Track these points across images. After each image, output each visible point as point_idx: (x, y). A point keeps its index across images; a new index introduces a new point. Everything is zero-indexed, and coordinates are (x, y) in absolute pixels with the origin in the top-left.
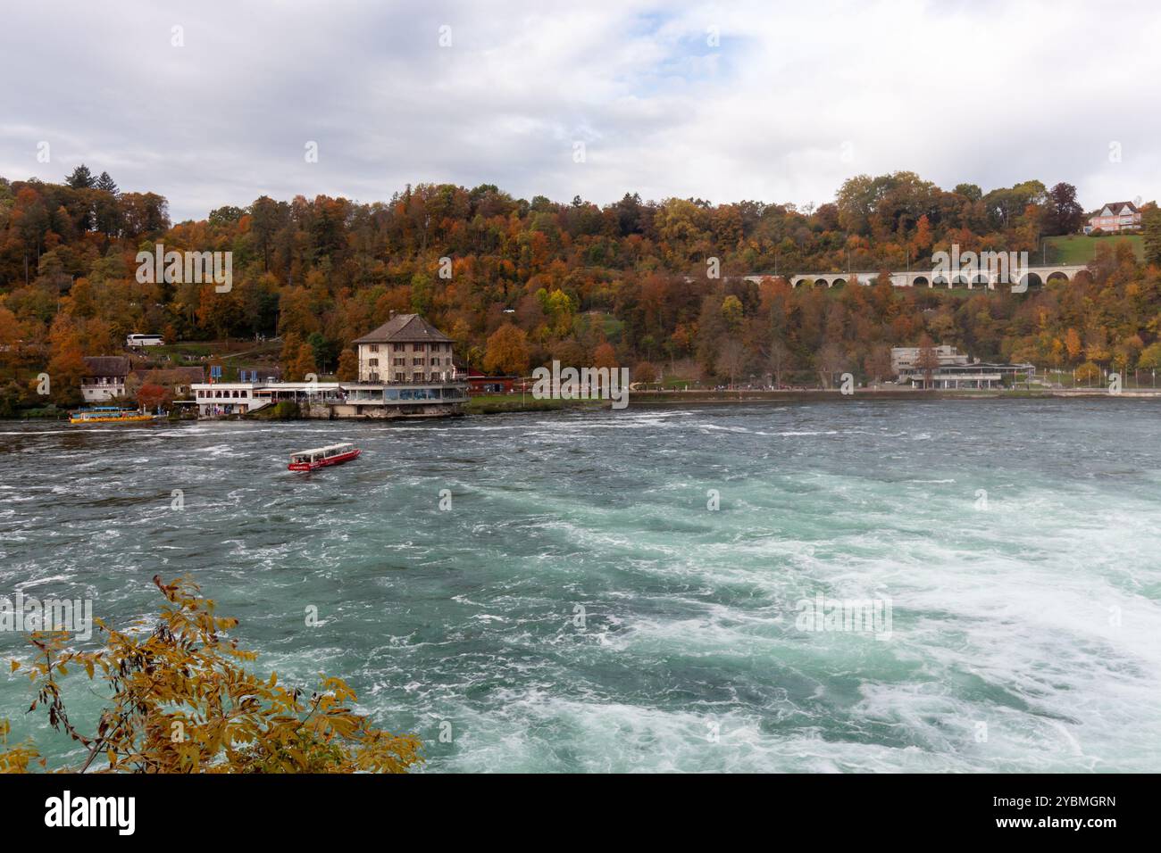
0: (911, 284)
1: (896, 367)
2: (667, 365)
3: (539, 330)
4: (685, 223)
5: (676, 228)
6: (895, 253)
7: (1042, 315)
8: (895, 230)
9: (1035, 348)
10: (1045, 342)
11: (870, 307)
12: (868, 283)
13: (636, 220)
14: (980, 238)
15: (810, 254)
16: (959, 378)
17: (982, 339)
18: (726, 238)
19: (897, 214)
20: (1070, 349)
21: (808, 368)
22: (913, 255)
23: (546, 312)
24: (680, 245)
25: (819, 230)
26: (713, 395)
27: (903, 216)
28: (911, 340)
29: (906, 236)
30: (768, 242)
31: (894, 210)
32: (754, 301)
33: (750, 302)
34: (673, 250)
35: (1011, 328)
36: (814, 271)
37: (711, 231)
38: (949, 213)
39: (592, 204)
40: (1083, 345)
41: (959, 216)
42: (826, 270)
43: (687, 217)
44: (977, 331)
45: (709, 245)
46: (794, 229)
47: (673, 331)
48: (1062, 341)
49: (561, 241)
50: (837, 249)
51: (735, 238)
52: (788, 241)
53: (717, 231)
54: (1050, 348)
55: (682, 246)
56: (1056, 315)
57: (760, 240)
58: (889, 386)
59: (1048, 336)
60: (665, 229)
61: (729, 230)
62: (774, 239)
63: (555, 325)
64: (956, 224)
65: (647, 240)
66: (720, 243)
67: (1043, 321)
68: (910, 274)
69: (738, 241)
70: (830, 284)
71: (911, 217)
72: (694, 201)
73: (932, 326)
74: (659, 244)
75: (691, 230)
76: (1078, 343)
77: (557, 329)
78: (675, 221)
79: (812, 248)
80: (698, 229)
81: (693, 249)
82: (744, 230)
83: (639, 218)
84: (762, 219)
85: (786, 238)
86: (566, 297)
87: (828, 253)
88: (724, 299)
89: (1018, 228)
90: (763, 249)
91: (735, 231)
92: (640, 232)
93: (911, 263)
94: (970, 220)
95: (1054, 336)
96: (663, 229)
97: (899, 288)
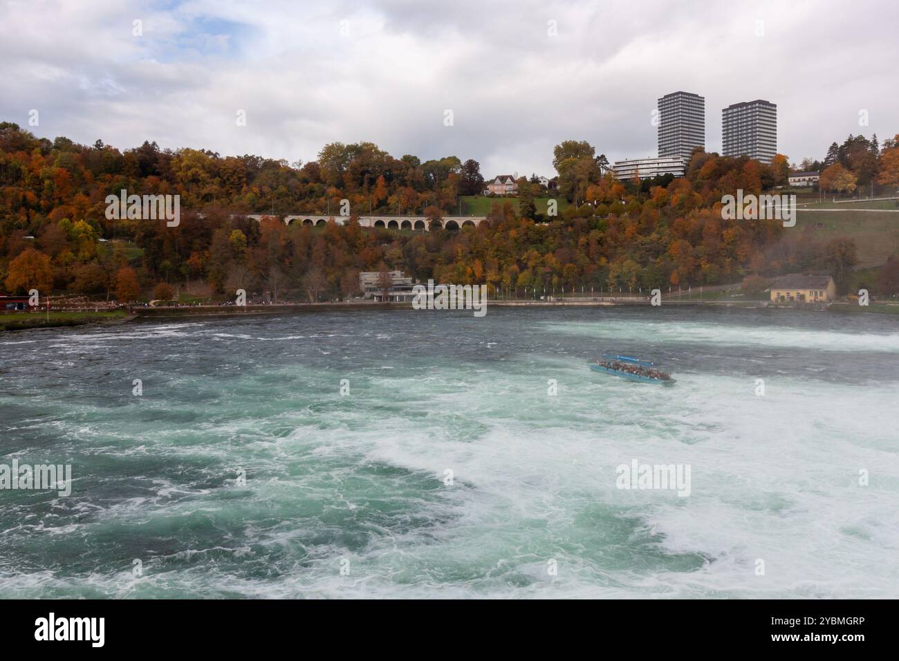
0: (373, 225)
1: (363, 286)
2: (183, 286)
3: (62, 255)
4: (198, 169)
5: (190, 173)
6: (361, 202)
7: (459, 250)
8: (361, 184)
9: (455, 273)
10: (461, 269)
11: (344, 242)
12: (343, 224)
13: (155, 164)
14: (419, 194)
15: (299, 199)
16: (406, 294)
17: (421, 266)
18: (233, 183)
19: (363, 173)
20: (476, 274)
21: (298, 287)
22: (374, 205)
23: (70, 239)
24: (193, 187)
25: (305, 181)
26: (222, 309)
27: (367, 175)
28: (373, 267)
29: (369, 190)
30: (266, 189)
31: (361, 170)
32: (256, 235)
33: (253, 235)
34: (188, 191)
35: (439, 259)
36: (303, 213)
37: (219, 177)
38: (399, 175)
39: (113, 148)
40: (484, 271)
41: (406, 178)
42: (311, 212)
43: (199, 165)
44: (418, 260)
45: (218, 188)
46: (287, 180)
47: (188, 257)
48: (472, 268)
49: (84, 178)
50: (320, 197)
51: (240, 184)
52: (282, 189)
53: (225, 178)
54: (464, 273)
55: (195, 188)
56: (468, 250)
57: (260, 187)
58: (358, 300)
59: (463, 264)
60: (180, 173)
61: (235, 177)
62: (271, 187)
63: (78, 251)
64: (403, 183)
65: (164, 181)
66: (227, 187)
67: (460, 255)
68: (372, 218)
69: (243, 187)
70: (315, 224)
71: (373, 176)
72: (205, 152)
73: (388, 256)
74: (175, 185)
75: (203, 175)
76: (481, 269)
77: (81, 254)
78: (189, 168)
79: (301, 195)
80: (208, 175)
81: (204, 191)
82: (248, 178)
83: (157, 163)
84: (262, 170)
85: (280, 187)
86: (89, 227)
87: (313, 199)
88: (231, 232)
89: (444, 189)
90: (263, 194)
91: (240, 178)
92: (158, 174)
93: (373, 210)
94: (413, 181)
95: (467, 264)
96: (178, 174)
97: (365, 228)
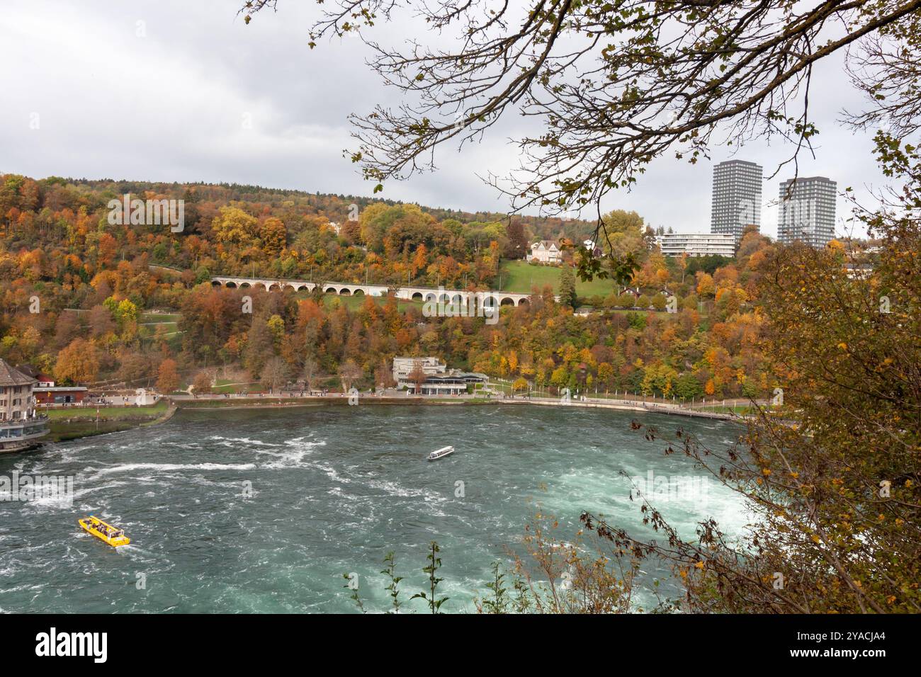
0: (410, 298)
1: (396, 376)
2: (220, 369)
3: (107, 336)
4: (238, 229)
5: (230, 234)
6: (400, 270)
7: (496, 337)
8: (401, 251)
9: (490, 363)
10: (496, 359)
11: (381, 322)
12: (380, 296)
13: (196, 223)
14: (459, 264)
15: (338, 263)
16: (439, 387)
17: (456, 349)
18: (272, 245)
19: (404, 239)
20: (511, 364)
21: (333, 374)
22: (413, 274)
23: (113, 319)
24: (233, 247)
25: (346, 245)
26: (258, 401)
27: (407, 242)
28: (408, 351)
29: (409, 256)
30: (305, 252)
31: (402, 235)
32: (294, 316)
34: (227, 252)
35: (476, 343)
36: (339, 281)
37: (260, 238)
38: (440, 243)
40: (519, 362)
41: (447, 246)
42: (348, 280)
43: (241, 226)
44: (453, 343)
45: (258, 250)
46: (327, 242)
47: (227, 339)
48: (507, 358)
49: (127, 239)
50: (359, 262)
51: (279, 246)
52: (321, 253)
53: (265, 239)
54: (498, 363)
55: (235, 249)
56: (504, 337)
57: (300, 250)
58: (390, 394)
59: (498, 353)
60: (221, 234)
61: (275, 239)
62: (310, 250)
63: (122, 331)
64: (444, 252)
65: (205, 241)
66: (266, 248)
67: (496, 342)
68: (410, 290)
69: (282, 249)
70: (352, 293)
71: (413, 243)
73: (423, 338)
74: (215, 246)
75: (243, 236)
76: (516, 360)
78: (230, 228)
79: (339, 259)
80: (249, 236)
81: (244, 253)
82: (287, 239)
83: (199, 222)
84: (302, 231)
85: (319, 250)
86: (133, 307)
87: (351, 265)
88: (269, 317)
89: (485, 257)
90: (301, 257)
91: (280, 240)
92: (199, 233)
93: (412, 279)
94: (453, 251)
95: (502, 354)
96: (218, 233)
97: (402, 300)
